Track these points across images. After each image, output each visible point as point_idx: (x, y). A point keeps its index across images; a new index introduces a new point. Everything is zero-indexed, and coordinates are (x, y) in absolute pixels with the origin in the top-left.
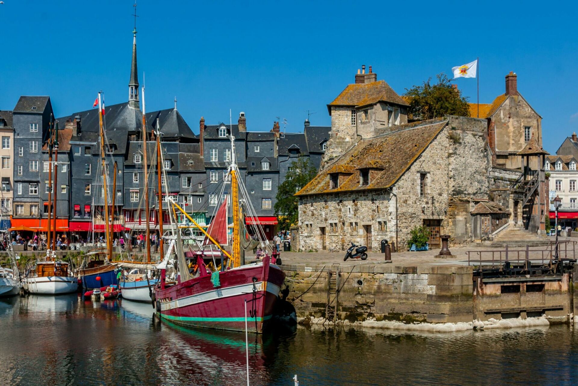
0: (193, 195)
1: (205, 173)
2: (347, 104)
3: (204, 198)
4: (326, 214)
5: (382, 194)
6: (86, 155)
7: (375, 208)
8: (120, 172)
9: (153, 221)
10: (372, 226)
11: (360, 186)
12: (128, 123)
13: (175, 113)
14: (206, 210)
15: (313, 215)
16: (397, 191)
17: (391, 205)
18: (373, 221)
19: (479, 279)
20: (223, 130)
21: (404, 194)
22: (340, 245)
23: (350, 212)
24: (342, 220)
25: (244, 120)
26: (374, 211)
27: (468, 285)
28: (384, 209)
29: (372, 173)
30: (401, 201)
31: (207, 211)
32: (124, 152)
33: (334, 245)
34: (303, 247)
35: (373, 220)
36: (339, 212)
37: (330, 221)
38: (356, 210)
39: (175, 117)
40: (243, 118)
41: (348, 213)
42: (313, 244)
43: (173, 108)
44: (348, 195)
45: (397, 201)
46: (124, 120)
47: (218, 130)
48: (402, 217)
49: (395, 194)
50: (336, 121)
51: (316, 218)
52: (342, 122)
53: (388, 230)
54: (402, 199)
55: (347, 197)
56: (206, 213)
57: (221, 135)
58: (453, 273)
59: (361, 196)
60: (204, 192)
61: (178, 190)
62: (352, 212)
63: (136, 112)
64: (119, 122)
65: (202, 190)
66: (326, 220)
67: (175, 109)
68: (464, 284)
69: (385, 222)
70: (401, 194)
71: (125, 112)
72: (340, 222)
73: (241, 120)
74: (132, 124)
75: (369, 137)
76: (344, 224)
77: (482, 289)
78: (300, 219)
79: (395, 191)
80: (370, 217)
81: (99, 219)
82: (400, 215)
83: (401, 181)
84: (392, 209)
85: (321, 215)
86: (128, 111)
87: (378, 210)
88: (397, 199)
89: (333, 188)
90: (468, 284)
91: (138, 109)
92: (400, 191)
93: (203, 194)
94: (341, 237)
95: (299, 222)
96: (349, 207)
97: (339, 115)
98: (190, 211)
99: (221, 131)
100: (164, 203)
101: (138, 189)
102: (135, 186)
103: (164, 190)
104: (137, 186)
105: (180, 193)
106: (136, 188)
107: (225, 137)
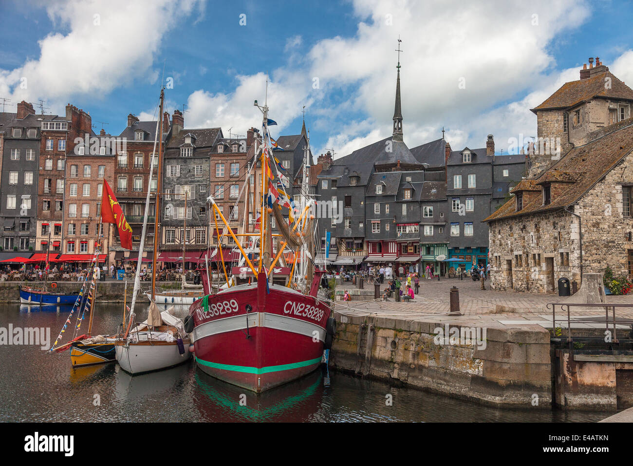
0: (435, 226)
1: (446, 201)
2: (558, 106)
3: (445, 228)
4: (512, 244)
5: (563, 216)
6: (332, 188)
7: (556, 235)
8: (362, 203)
9: (395, 253)
10: (554, 258)
11: (542, 206)
14: (448, 241)
15: (501, 245)
16: (581, 211)
17: (573, 230)
18: (556, 252)
19: (566, 355)
20: (467, 155)
21: (593, 215)
22: (525, 283)
23: (532, 240)
24: (525, 250)
25: (492, 143)
26: (556, 238)
27: (539, 364)
28: (566, 236)
29: (555, 188)
30: (589, 225)
32: (366, 183)
33: (520, 283)
34: (493, 284)
35: (555, 250)
36: (523, 241)
37: (516, 253)
38: (539, 238)
40: (490, 141)
41: (531, 242)
42: (501, 281)
44: (530, 219)
45: (580, 224)
47: (462, 154)
48: (592, 246)
49: (579, 215)
50: (544, 129)
51: (503, 249)
52: (551, 129)
53: (570, 265)
54: (591, 221)
55: (529, 221)
56: (448, 244)
57: (465, 160)
58: (509, 342)
59: (543, 219)
60: (445, 221)
61: (418, 220)
62: (535, 241)
63: (398, 144)
65: (443, 220)
66: (512, 251)
68: (532, 361)
69: (567, 254)
70: (589, 214)
72: (524, 253)
73: (488, 144)
75: (581, 144)
76: (527, 255)
77: (573, 374)
78: (490, 250)
79: (578, 210)
80: (552, 247)
81: (344, 251)
82: (587, 244)
83: (588, 196)
84: (575, 236)
85: (507, 244)
87: (559, 237)
88: (580, 221)
89: (518, 210)
90: (539, 362)
91: (401, 142)
92: (587, 210)
93: (444, 223)
94: (525, 273)
95: (490, 253)
96: (532, 234)
97: (548, 121)
98: (430, 242)
99: (465, 156)
100: (405, 233)
101: (379, 220)
102: (377, 217)
103: (405, 220)
104: (378, 217)
105: (421, 223)
106: (378, 220)
107: (470, 162)
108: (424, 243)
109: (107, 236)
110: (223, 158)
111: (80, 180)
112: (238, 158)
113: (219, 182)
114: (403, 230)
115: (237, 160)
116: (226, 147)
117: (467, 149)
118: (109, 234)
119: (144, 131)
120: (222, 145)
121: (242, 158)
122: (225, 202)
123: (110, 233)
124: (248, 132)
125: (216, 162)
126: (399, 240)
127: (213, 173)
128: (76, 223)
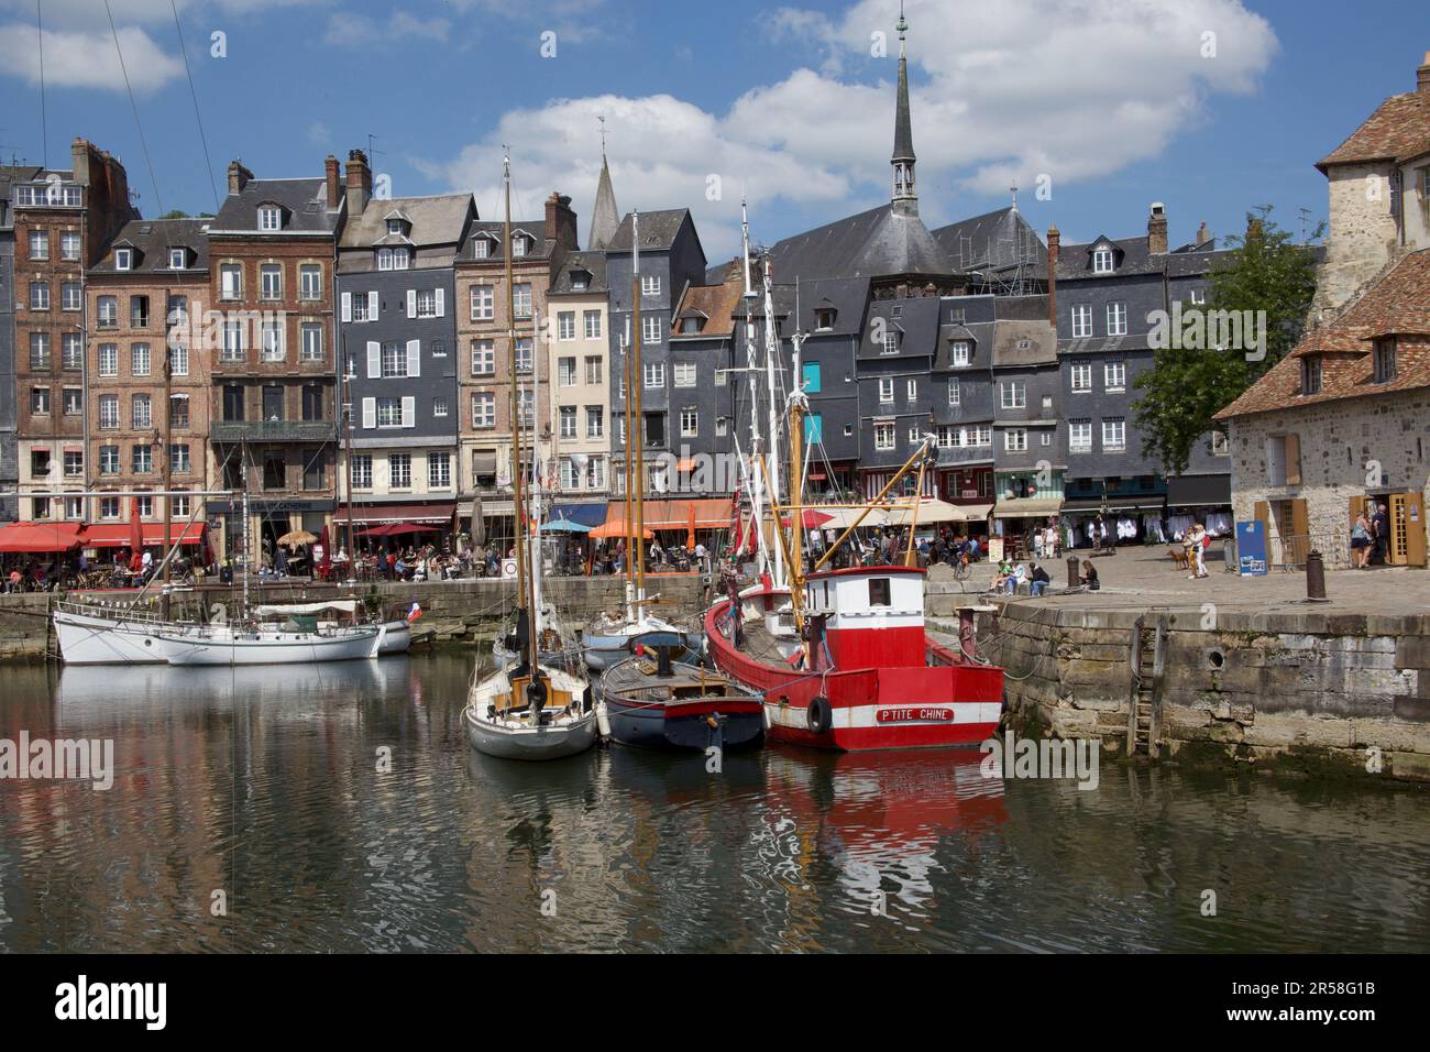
0: (1030, 428)
1: (1058, 368)
3: (1056, 434)
8: (848, 379)
9: (931, 497)
12: (890, 254)
13: (1012, 220)
14: (1064, 464)
20: (1103, 254)
25: (1163, 224)
31: (1066, 467)
32: (853, 328)
39: (1012, 229)
40: (1158, 217)
43: (1009, 206)
46: (879, 251)
47: (1091, 253)
56: (1062, 471)
57: (1100, 268)
60: (1056, 417)
61: (988, 417)
63: (908, 226)
64: (868, 256)
65: (1050, 413)
67: (1013, 210)
71: (882, 229)
73: (1155, 225)
74: (898, 258)
86: (889, 226)
91: (915, 218)
93: (1053, 422)
97: (1353, 189)
98: (1022, 469)
99: (1100, 257)
100: (958, 449)
101: (893, 417)
102: (885, 410)
103: (957, 417)
104: (890, 410)
105: (996, 423)
106: (889, 418)
107: (1111, 271)
108: (1005, 470)
109: (200, 475)
110: (488, 273)
111: (125, 336)
112: (528, 271)
113: (482, 332)
114: (953, 442)
115: (526, 275)
116: (493, 245)
117: (1102, 240)
118: (206, 470)
119: (281, 207)
120: (485, 238)
121: (537, 270)
122: (499, 384)
123: (208, 467)
124: (546, 205)
125: (471, 282)
126: (943, 465)
127: (463, 309)
128: (120, 443)
